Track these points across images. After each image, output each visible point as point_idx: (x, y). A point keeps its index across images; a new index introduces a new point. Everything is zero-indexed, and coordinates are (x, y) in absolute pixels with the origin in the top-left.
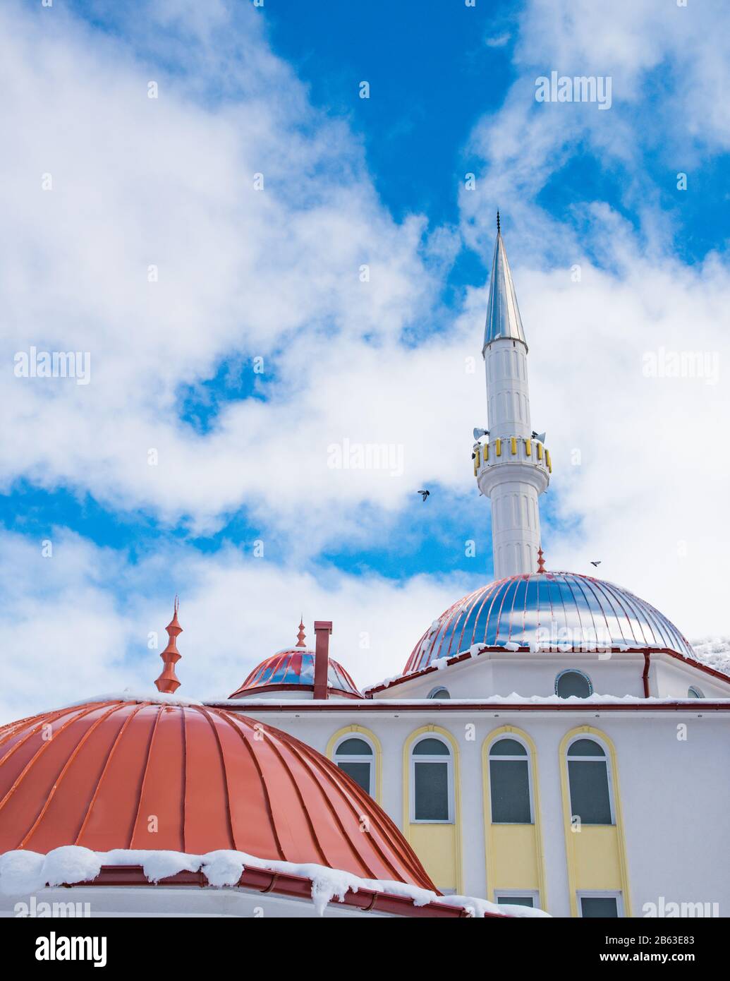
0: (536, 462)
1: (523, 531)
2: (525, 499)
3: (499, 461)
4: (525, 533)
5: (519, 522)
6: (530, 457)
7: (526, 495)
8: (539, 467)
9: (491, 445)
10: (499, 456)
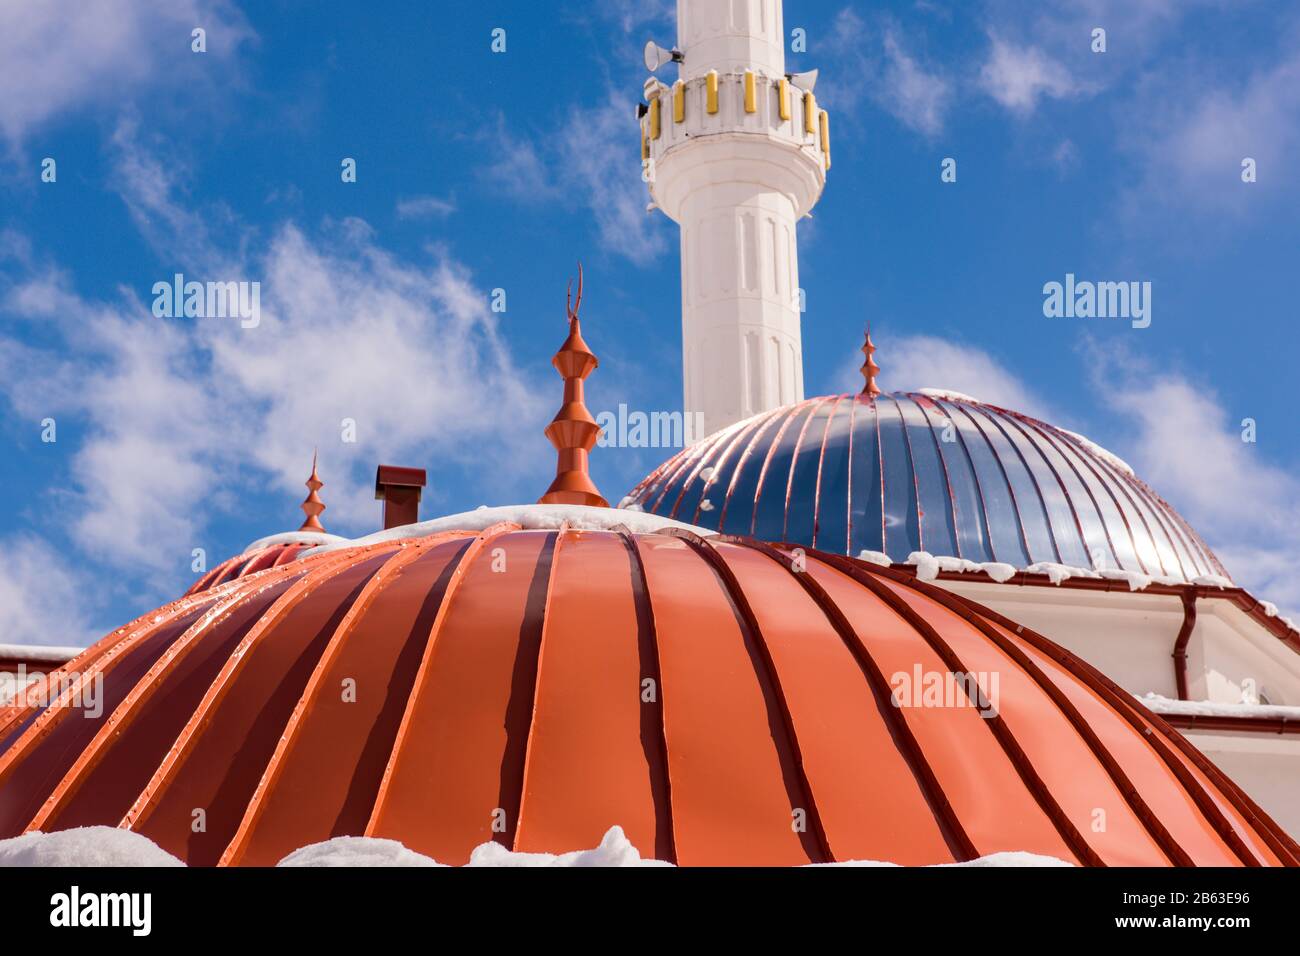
0: (798, 138)
1: (764, 303)
2: (771, 226)
3: (714, 123)
4: (767, 309)
5: (754, 282)
6: (787, 123)
7: (771, 215)
8: (806, 151)
9: (693, 86)
10: (712, 113)
